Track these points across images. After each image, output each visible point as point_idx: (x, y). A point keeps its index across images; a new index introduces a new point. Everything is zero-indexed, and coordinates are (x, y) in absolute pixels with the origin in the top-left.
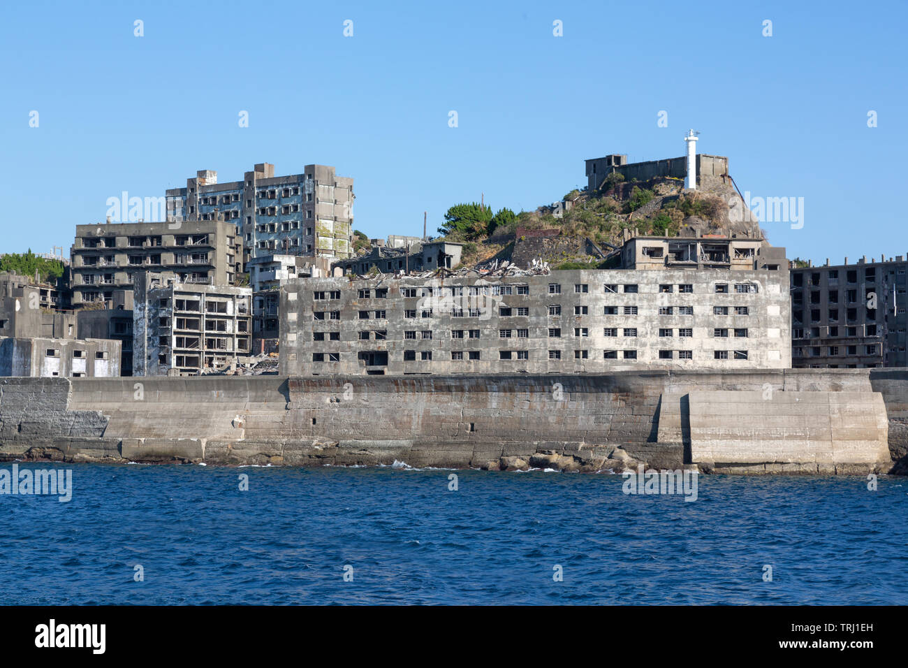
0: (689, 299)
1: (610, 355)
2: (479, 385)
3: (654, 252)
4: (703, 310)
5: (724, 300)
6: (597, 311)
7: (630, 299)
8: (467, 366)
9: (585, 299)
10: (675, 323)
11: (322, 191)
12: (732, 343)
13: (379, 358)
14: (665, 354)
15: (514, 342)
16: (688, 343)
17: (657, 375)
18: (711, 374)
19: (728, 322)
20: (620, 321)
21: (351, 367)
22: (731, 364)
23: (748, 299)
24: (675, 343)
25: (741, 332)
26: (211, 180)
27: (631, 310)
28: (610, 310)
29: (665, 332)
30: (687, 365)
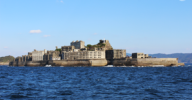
0: (96, 53)
1: (90, 58)
2: (81, 60)
3: (96, 49)
4: (97, 54)
5: (99, 53)
6: (89, 54)
7: (92, 53)
8: (81, 59)
9: (88, 53)
10: (95, 55)
11: (81, 43)
12: (99, 57)
13: (75, 58)
14: (94, 57)
15: (84, 57)
16: (96, 57)
17: (90, 59)
18: (98, 59)
19: (99, 55)
20: (91, 55)
21: (73, 59)
22: (99, 58)
23: (100, 53)
24: (95, 57)
25: (100, 56)
26: (74, 42)
27: (92, 54)
28: (90, 54)
29: (94, 56)
30: (96, 58)
